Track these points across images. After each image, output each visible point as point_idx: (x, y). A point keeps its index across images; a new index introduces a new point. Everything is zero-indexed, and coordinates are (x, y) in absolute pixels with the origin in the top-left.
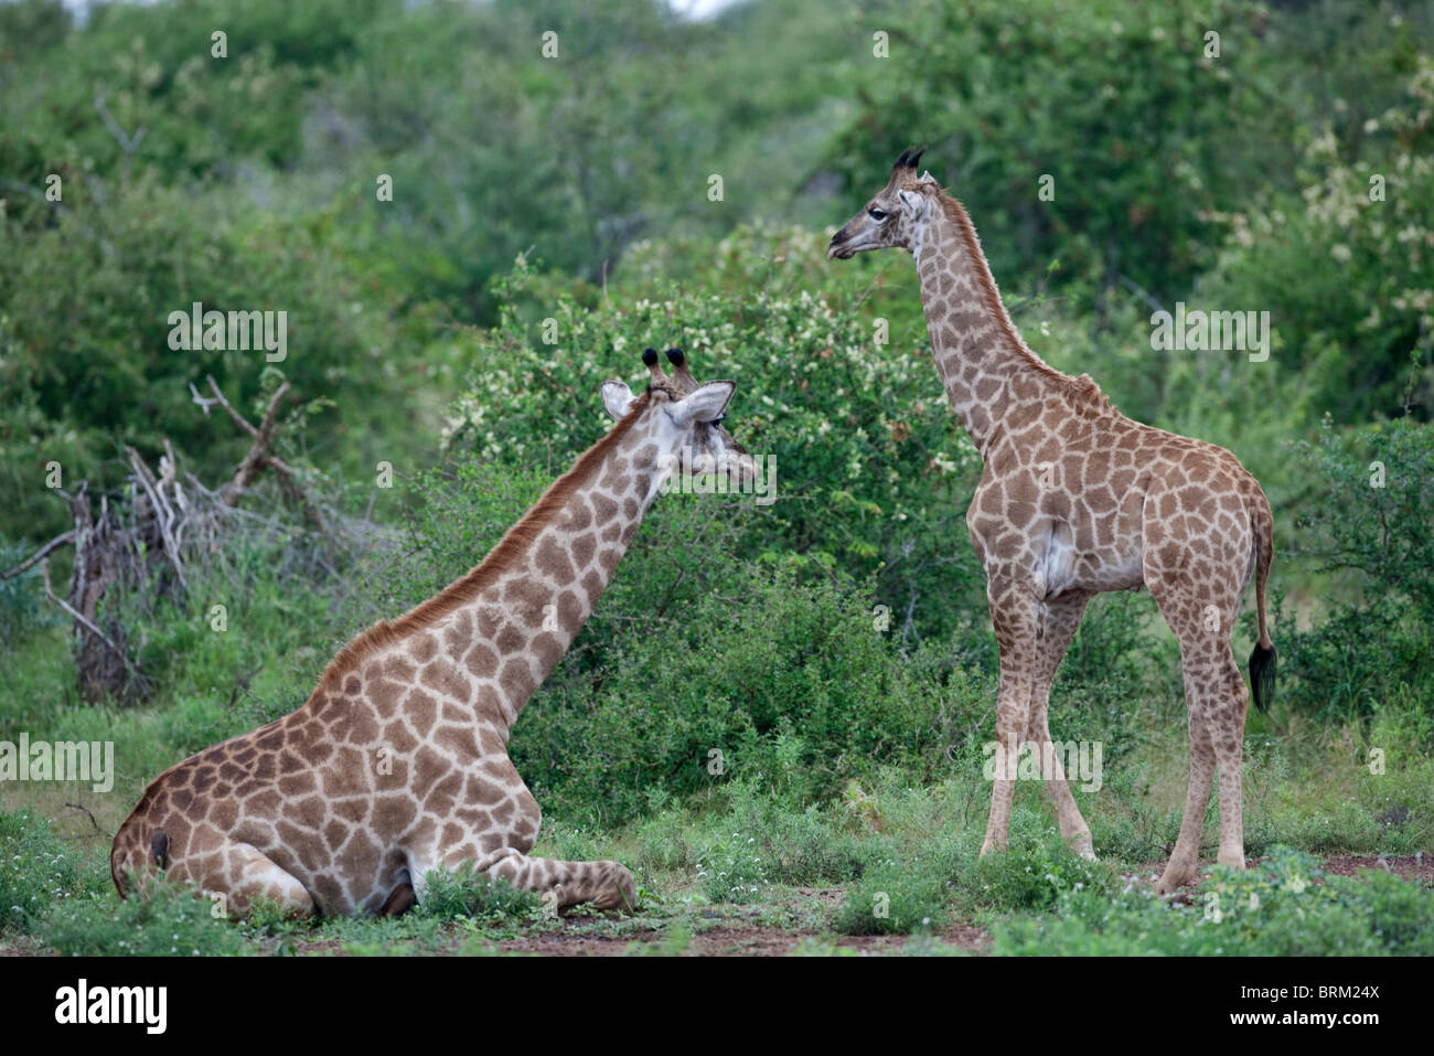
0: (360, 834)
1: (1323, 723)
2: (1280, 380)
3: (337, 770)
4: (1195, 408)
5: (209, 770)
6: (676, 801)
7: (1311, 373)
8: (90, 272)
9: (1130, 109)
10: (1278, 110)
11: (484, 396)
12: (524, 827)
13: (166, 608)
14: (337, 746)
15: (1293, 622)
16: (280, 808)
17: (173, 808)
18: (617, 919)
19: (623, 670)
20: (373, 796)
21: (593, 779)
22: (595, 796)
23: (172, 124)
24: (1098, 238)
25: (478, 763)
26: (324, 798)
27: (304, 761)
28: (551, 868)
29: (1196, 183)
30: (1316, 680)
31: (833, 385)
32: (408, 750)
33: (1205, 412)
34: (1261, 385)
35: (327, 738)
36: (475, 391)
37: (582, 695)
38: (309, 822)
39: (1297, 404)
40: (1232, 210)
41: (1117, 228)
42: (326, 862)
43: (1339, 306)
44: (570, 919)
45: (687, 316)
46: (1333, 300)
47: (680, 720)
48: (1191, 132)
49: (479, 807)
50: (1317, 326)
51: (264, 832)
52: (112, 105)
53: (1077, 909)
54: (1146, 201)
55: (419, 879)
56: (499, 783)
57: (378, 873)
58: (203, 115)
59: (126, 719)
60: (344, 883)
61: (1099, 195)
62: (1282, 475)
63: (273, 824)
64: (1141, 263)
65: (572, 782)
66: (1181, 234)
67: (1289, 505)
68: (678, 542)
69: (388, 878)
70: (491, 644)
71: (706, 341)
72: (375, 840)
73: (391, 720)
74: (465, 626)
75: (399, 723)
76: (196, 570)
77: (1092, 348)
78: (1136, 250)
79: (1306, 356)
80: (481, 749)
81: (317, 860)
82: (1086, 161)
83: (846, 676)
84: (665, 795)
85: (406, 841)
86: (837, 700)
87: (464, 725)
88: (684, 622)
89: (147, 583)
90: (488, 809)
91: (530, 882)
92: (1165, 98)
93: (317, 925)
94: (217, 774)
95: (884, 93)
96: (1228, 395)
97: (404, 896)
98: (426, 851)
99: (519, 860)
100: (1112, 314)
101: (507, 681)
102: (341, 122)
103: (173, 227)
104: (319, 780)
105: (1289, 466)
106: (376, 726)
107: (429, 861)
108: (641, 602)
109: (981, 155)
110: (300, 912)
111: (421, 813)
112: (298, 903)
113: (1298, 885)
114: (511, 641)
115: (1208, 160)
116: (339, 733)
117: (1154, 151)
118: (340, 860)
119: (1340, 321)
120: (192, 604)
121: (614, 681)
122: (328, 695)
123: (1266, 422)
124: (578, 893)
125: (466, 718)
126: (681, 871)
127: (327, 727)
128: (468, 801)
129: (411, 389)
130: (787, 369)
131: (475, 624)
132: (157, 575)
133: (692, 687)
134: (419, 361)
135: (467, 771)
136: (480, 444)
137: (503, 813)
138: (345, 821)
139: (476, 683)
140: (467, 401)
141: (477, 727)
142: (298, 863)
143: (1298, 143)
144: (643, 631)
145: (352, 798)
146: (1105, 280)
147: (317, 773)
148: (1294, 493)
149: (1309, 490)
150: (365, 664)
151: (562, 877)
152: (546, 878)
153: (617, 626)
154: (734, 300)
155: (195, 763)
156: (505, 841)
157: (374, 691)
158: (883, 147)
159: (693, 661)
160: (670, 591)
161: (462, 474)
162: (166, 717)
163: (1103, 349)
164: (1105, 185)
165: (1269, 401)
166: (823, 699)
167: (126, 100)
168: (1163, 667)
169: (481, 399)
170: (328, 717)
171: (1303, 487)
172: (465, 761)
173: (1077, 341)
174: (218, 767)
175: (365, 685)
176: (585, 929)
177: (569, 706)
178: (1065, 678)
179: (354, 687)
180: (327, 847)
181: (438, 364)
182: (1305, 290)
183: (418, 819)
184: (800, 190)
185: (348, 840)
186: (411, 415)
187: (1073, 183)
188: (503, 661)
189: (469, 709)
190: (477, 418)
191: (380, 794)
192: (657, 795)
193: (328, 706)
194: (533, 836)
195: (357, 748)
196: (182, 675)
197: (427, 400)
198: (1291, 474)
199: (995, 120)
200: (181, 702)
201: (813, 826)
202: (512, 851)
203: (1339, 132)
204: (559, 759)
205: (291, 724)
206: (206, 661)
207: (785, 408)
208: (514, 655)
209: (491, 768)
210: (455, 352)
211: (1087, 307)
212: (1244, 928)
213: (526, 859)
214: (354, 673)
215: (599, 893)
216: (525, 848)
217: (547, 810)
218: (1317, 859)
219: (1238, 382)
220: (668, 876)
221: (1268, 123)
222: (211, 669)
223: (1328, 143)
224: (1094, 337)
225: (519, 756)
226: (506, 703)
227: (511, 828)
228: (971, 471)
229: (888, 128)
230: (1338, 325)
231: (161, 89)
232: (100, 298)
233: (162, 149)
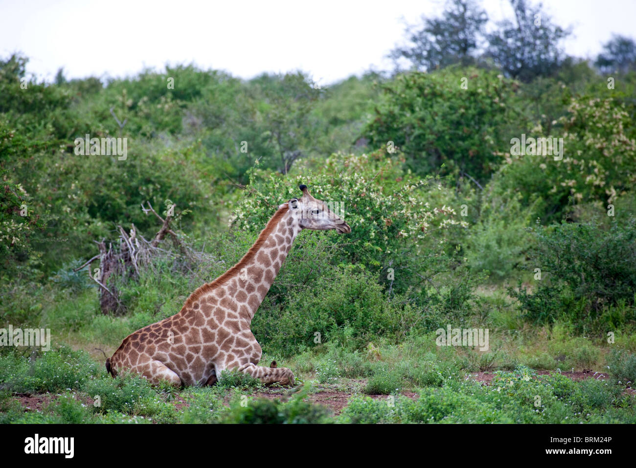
0: (198, 358)
1: (536, 326)
2: (521, 210)
3: (190, 336)
4: (491, 218)
5: (145, 335)
6: (308, 348)
7: (532, 207)
8: (107, 168)
9: (470, 116)
10: (521, 118)
11: (244, 208)
12: (256, 356)
13: (131, 282)
14: (190, 327)
15: (525, 291)
16: (170, 348)
17: (132, 348)
18: (287, 388)
19: (291, 303)
20: (203, 345)
21: (280, 341)
22: (280, 347)
23: (137, 119)
24: (457, 161)
25: (240, 333)
26: (186, 345)
27: (179, 332)
28: (265, 370)
29: (492, 142)
30: (533, 311)
31: (365, 206)
32: (215, 329)
33: (494, 220)
34: (514, 211)
35: (187, 324)
36: (241, 207)
37: (276, 312)
38: (180, 354)
39: (526, 218)
40: (505, 152)
41: (464, 157)
42: (186, 368)
43: (542, 186)
44: (271, 388)
45: (314, 182)
46: (540, 182)
47: (310, 321)
48: (491, 125)
49: (240, 349)
50: (534, 191)
51: (164, 357)
52: (115, 111)
53: (450, 385)
54: (475, 148)
55: (218, 373)
56: (247, 340)
57: (204, 371)
58: (147, 117)
59: (117, 320)
60: (192, 375)
61: (458, 147)
62: (522, 242)
63: (167, 354)
64: (473, 170)
65: (272, 342)
66: (487, 160)
67: (523, 253)
68: (310, 259)
69: (207, 373)
70: (244, 290)
71: (321, 190)
72: (203, 360)
73: (209, 318)
74: (235, 285)
75: (212, 319)
76: (142, 269)
77: (455, 198)
78: (471, 166)
79: (530, 201)
80: (241, 328)
81: (183, 367)
82: (454, 134)
83: (369, 306)
84: (305, 347)
85: (214, 360)
86: (366, 314)
87: (235, 320)
88: (312, 287)
89: (125, 273)
90: (243, 349)
91: (257, 375)
92: (482, 113)
93: (182, 389)
94: (148, 336)
95: (383, 110)
96: (502, 214)
97: (213, 379)
98: (221, 364)
99: (254, 368)
100: (462, 186)
101: (250, 303)
102: (195, 119)
103: (136, 152)
104: (184, 339)
105: (524, 239)
106: (204, 320)
107: (222, 367)
108: (297, 280)
109: (417, 132)
110: (176, 385)
111: (219, 351)
112: (176, 382)
113: (527, 379)
114: (251, 289)
115: (497, 135)
116: (191, 323)
117: (478, 132)
118: (191, 367)
119: (543, 190)
120: (141, 281)
121: (287, 307)
122: (187, 309)
123: (516, 224)
124: (274, 379)
125: (236, 317)
126: (310, 373)
127: (187, 321)
128: (236, 347)
129: (219, 210)
130: (349, 200)
131: (238, 284)
132: (129, 270)
133: (315, 310)
134: (221, 200)
135: (236, 336)
136: (242, 225)
137: (248, 351)
138: (193, 354)
139: (239, 305)
140: (238, 210)
141: (239, 320)
142: (176, 368)
143: (529, 128)
144: (298, 290)
145: (195, 345)
146: (460, 174)
147: (183, 337)
148: (526, 248)
149: (531, 247)
150: (200, 299)
151: (269, 373)
152: (263, 374)
153: (289, 288)
154: (330, 177)
155: (141, 332)
156: (249, 361)
157: (203, 308)
158: (384, 129)
159: (315, 300)
160: (307, 276)
161: (235, 235)
162: (131, 319)
163: (459, 198)
164: (460, 143)
165: (517, 216)
166: (360, 314)
167: (120, 112)
168: (479, 306)
169: (242, 210)
170: (188, 317)
171: (528, 246)
172: (235, 332)
173: (451, 195)
174: (148, 333)
175: (200, 306)
176: (276, 391)
177: (272, 316)
178: (445, 308)
179: (196, 307)
180: (187, 363)
181: (228, 201)
182: (530, 179)
183: (218, 353)
184: (354, 143)
185: (194, 360)
186: (218, 219)
187: (449, 142)
188: (249, 296)
189: (237, 314)
190: (241, 216)
191: (205, 344)
192: (302, 347)
193: (188, 313)
194: (259, 359)
195: (197, 328)
196: (137, 305)
197: (225, 213)
198: (524, 242)
199: (423, 120)
200: (136, 315)
201: (356, 358)
202: (251, 364)
203: (543, 124)
204: (268, 334)
205: (174, 319)
206: (146, 300)
207: (348, 214)
208: (252, 293)
209: (244, 335)
210: (234, 197)
211: (453, 184)
212: (508, 393)
213: (256, 367)
214: (197, 302)
215: (282, 379)
216: (256, 363)
217: (264, 352)
218: (533, 371)
219: (506, 210)
220: (306, 375)
221: (518, 122)
222: (147, 303)
223: (539, 128)
224: (457, 195)
226: (250, 311)
227: (251, 356)
228: (413, 237)
229: (385, 122)
230: (542, 192)
231: (133, 108)
232: (110, 176)
233: (134, 127)
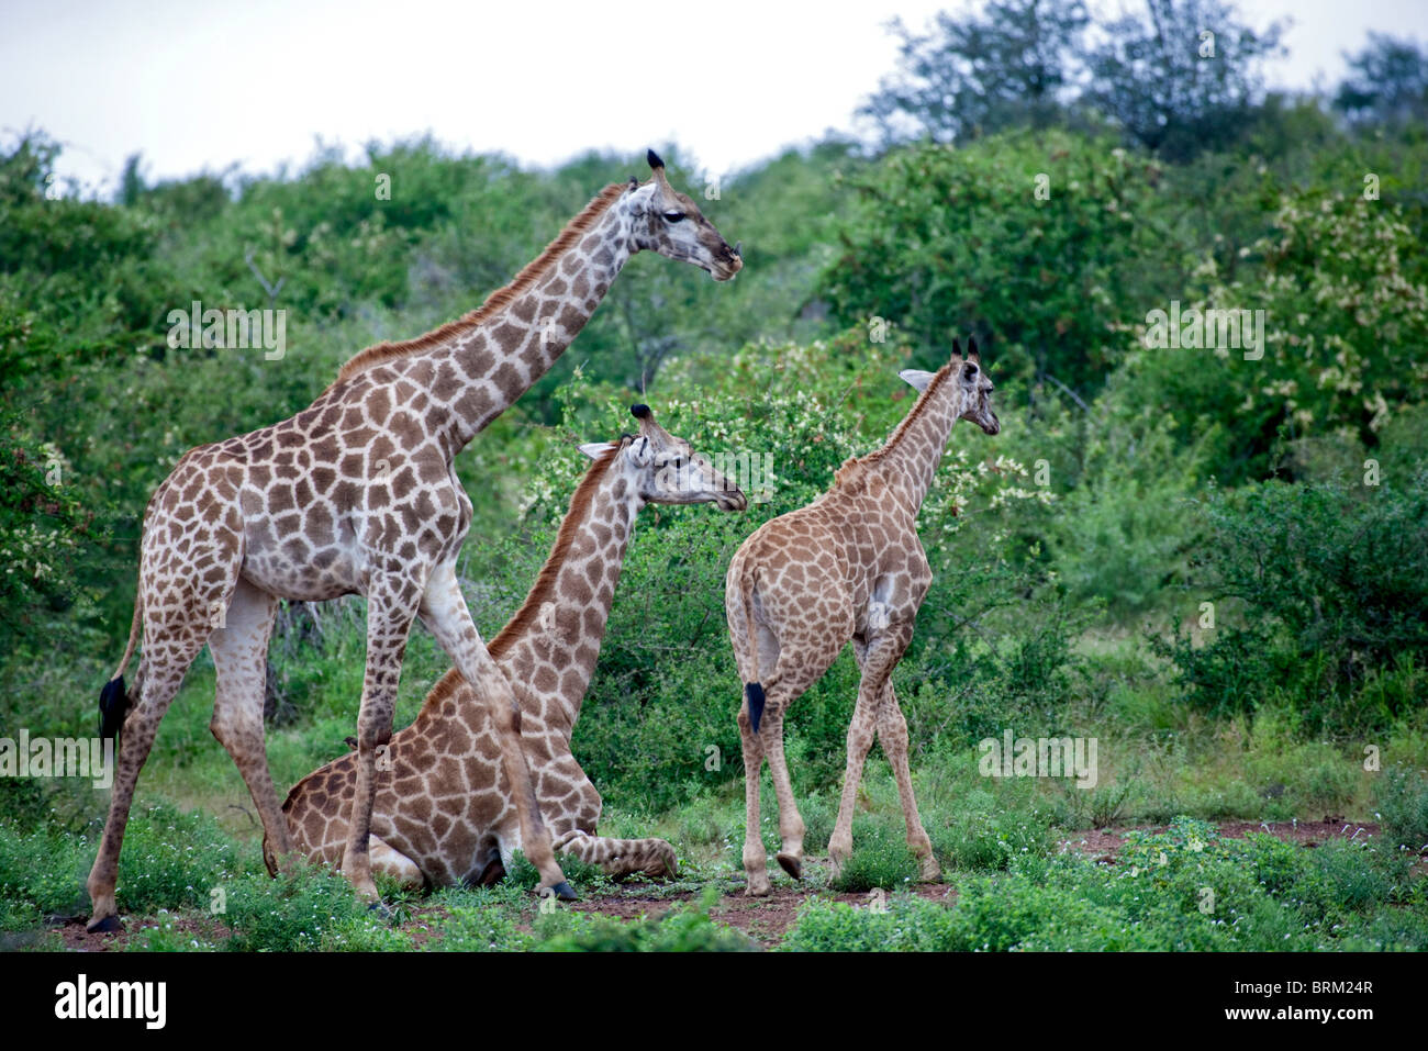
0: (460, 825)
1: (1215, 719)
2: (1175, 452)
3: (440, 775)
4: (1107, 476)
5: (338, 777)
6: (707, 790)
7: (1200, 447)
8: (243, 390)
9: (1054, 245)
10: (1170, 243)
11: (552, 478)
12: (588, 813)
13: (306, 651)
14: (439, 757)
15: (1189, 640)
16: (396, 806)
17: (311, 807)
18: (662, 883)
19: (664, 689)
20: (469, 795)
21: (642, 775)
22: (644, 789)
23: (307, 275)
24: (1031, 346)
25: (550, 764)
26: (430, 798)
27: (413, 768)
28: (610, 845)
29: (1107, 301)
30: (1209, 686)
31: (824, 463)
33: (1116, 479)
34: (1160, 457)
35: (431, 751)
36: (545, 475)
37: (633, 709)
38: (420, 817)
39: (1187, 472)
40: (1136, 322)
41: (1045, 338)
42: (433, 847)
43: (1221, 396)
44: (626, 885)
45: (708, 412)
46: (1216, 389)
47: (710, 727)
48: (1101, 263)
49: (553, 799)
50: (1204, 410)
51: (384, 825)
52: (258, 261)
53: (1024, 868)
54: (1068, 316)
55: (507, 856)
56: (567, 779)
57: (475, 854)
58: (331, 268)
59: (276, 738)
60: (448, 863)
61: (1030, 314)
62: (1179, 527)
63: (390, 818)
64: (1065, 365)
65: (625, 778)
66: (1096, 342)
67: (1183, 549)
68: (705, 588)
69: (482, 856)
70: (549, 664)
71: (724, 431)
72: (472, 829)
73: (480, 735)
74: (527, 654)
75: (487, 736)
76: (329, 620)
77: (1027, 432)
78: (1060, 355)
79: (1195, 433)
80: (551, 753)
81: (426, 845)
82: (1021, 285)
83: (839, 690)
84: (699, 786)
85: (496, 828)
86: (832, 708)
87: (537, 735)
88: (711, 650)
89: (291, 630)
90: (559, 800)
91: (594, 857)
92: (1081, 236)
93: (427, 895)
95: (860, 237)
96: (1134, 466)
97: (496, 870)
98: (512, 835)
99: (585, 840)
100: (1041, 404)
101: (567, 692)
102: (440, 272)
103: (307, 353)
104: (426, 783)
105: (1184, 519)
106: (469, 740)
107: (515, 843)
108: (677, 636)
109: (938, 284)
110: (414, 885)
111: (507, 806)
112: (411, 878)
113: (1198, 846)
114: (561, 659)
115: (1115, 284)
116: (440, 746)
117: (1073, 278)
118: (444, 846)
119: (1221, 405)
120: (328, 647)
121: (657, 698)
122: (430, 716)
123: (1164, 485)
124: (632, 864)
125: (539, 729)
126: (712, 845)
127: (430, 742)
128: (543, 795)
129: (498, 475)
130: (788, 452)
131: (533, 652)
132: (299, 624)
133: (718, 702)
134: (501, 455)
135: (542, 771)
136: (549, 516)
137: (571, 803)
138: (447, 815)
139: (544, 698)
140: (539, 482)
141: (547, 735)
142: (411, 848)
143: (1186, 268)
144: (678, 658)
145: (453, 797)
146: (1036, 378)
147: (424, 779)
148: (1188, 540)
149: (1199, 537)
150: (457, 693)
151: (619, 852)
152: (606, 854)
153: (659, 655)
154: (745, 399)
155: (328, 771)
156: (574, 825)
157: (466, 713)
158: (860, 279)
159: (719, 681)
160: (699, 627)
161: (534, 540)
162: (308, 735)
163: (1036, 432)
164: (1035, 305)
165: (1167, 468)
166: (821, 708)
167: (269, 257)
168: (1088, 678)
169: (549, 481)
170: (431, 734)
171: (1193, 535)
172: (540, 764)
173: (1015, 426)
176: (638, 892)
177: (623, 719)
178: (1011, 688)
179: (450, 710)
180: (434, 837)
181: (516, 457)
182: (1195, 382)
183: (505, 811)
184: (799, 314)
185: (450, 830)
186: (497, 496)
187: (1011, 303)
188: (562, 676)
189: (540, 721)
190: (547, 495)
191: (474, 793)
192: (693, 787)
193: (431, 725)
194: (596, 819)
195: (455, 758)
196: (320, 702)
197: (510, 484)
198: (1184, 526)
199: (948, 256)
200: (320, 723)
201: (815, 808)
202: (579, 832)
203: (1218, 258)
204: (615, 759)
205: (402, 739)
206: (339, 691)
207: (786, 482)
208: (566, 668)
209: (561, 768)
210: (529, 446)
211: (1023, 399)
212: (1156, 881)
213: (590, 838)
214: (449, 700)
215: (649, 864)
216: (590, 830)
217: (607, 801)
218: (1212, 826)
219: (1141, 456)
220: (703, 849)
221: (1162, 254)
222: (342, 697)
223: (1211, 267)
224: (1029, 424)
225: (583, 759)
226: (569, 708)
227: (578, 814)
228: (933, 528)
229: (864, 265)
230: (1221, 409)
231: (297, 248)
232: (251, 410)
233: (299, 294)
